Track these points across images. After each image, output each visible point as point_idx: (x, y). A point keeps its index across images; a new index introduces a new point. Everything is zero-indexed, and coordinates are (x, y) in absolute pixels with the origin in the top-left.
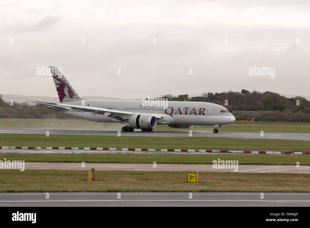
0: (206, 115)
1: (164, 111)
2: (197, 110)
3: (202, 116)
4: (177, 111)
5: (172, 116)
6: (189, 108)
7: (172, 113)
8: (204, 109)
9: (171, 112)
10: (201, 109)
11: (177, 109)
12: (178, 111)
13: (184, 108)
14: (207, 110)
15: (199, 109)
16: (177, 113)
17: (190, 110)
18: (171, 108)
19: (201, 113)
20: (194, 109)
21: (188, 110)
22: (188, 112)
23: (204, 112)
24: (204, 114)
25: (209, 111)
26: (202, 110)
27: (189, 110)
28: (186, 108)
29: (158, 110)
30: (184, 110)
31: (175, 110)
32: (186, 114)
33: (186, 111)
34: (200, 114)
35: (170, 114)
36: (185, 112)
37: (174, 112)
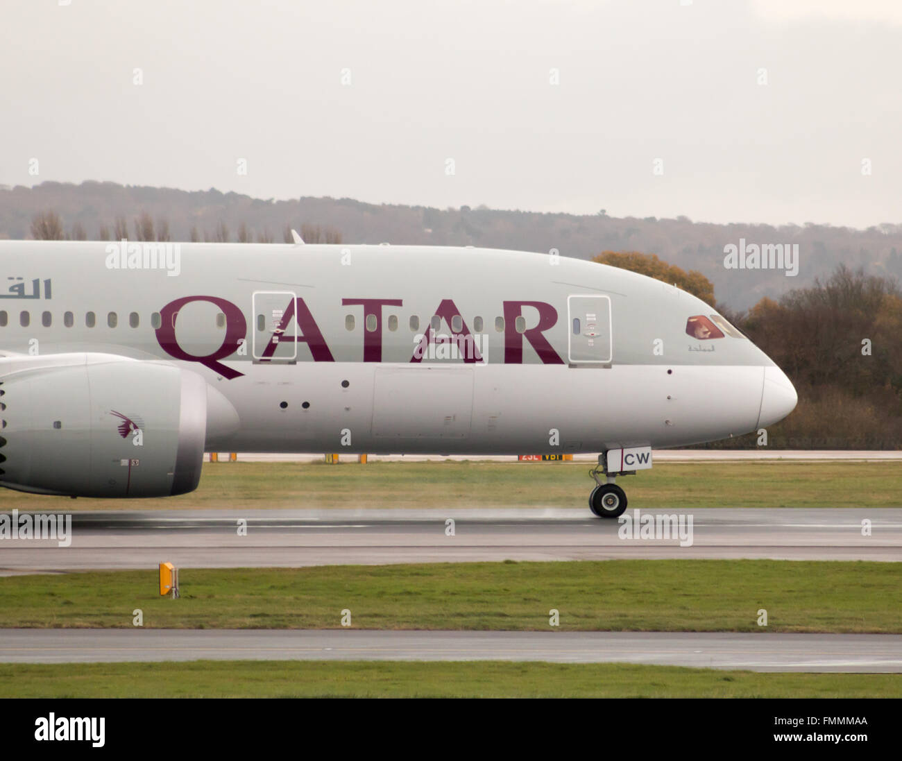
0: (571, 366)
1: (148, 330)
2: (478, 322)
3: (532, 370)
4: (284, 324)
5: (230, 374)
6: (398, 303)
7: (229, 348)
8: (549, 315)
9: (219, 336)
10: (512, 309)
11: (279, 313)
12: (287, 333)
13: (346, 302)
14: (577, 323)
15: (502, 314)
16: (281, 345)
17: (414, 322)
18: (217, 310)
19: (527, 346)
20: (447, 310)
21: (393, 320)
22: (388, 339)
23: (547, 334)
24: (549, 356)
25: (591, 324)
26: (531, 318)
27: (403, 322)
28: (373, 307)
29: (80, 319)
30: (350, 319)
31: (261, 320)
32: (373, 352)
33: (372, 329)
34: (513, 355)
35: (211, 362)
36: (367, 334)
37: (253, 340)
